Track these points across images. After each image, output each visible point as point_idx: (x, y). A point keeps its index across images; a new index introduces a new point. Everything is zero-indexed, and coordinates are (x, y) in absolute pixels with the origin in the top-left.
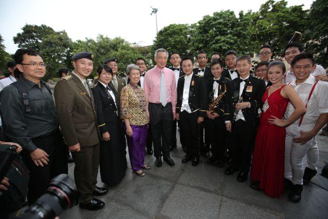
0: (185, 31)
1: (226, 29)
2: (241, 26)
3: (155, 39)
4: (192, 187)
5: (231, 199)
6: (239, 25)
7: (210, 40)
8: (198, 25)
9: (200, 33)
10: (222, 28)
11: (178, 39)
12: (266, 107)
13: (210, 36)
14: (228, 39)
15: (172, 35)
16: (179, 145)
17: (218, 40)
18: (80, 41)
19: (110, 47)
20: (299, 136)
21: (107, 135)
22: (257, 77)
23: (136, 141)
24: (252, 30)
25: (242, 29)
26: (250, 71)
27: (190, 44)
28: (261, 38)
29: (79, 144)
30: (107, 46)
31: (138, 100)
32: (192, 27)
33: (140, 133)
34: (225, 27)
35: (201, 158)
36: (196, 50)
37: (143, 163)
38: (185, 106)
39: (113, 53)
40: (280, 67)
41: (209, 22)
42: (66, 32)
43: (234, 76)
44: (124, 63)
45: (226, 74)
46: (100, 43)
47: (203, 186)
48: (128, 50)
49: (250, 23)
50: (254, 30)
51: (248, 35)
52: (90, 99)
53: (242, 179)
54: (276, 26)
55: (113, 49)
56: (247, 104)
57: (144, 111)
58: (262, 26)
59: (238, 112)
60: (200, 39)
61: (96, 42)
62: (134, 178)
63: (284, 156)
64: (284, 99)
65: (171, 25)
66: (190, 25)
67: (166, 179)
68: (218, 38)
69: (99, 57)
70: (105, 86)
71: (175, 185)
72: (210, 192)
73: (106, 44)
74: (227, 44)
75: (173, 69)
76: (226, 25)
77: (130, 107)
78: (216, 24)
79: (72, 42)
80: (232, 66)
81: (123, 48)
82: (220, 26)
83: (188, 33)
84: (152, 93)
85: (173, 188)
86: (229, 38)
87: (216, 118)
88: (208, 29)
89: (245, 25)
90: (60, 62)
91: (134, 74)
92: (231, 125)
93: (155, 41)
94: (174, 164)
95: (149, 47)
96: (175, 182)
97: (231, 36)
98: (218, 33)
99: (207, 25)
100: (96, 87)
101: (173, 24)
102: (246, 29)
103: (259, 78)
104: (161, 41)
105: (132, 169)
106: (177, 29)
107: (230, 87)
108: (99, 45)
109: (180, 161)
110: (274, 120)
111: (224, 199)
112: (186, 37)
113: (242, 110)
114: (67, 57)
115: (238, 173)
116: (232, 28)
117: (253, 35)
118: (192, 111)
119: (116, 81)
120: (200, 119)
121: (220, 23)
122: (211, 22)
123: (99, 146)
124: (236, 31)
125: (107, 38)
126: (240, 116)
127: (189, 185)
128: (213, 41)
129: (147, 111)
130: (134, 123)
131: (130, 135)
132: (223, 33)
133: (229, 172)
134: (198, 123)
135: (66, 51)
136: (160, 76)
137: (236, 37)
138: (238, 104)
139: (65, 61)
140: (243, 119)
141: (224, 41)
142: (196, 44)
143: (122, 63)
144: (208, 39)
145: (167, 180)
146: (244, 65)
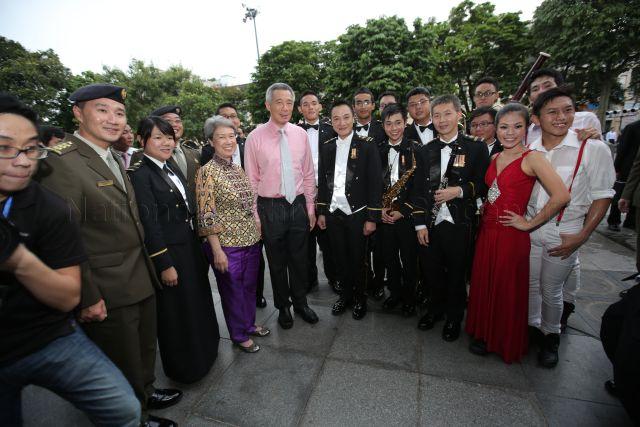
0: (313, 55)
1: (391, 52)
2: (419, 47)
3: (255, 71)
4: (359, 363)
5: (437, 376)
6: (414, 46)
7: (362, 73)
8: (338, 43)
9: (344, 59)
10: (385, 50)
11: (301, 71)
12: (494, 194)
13: (361, 65)
14: (397, 72)
15: (288, 62)
16: (322, 279)
17: (379, 73)
18: (89, 75)
19: (161, 87)
20: (558, 243)
21: (172, 274)
22: (471, 137)
23: (238, 279)
24: (437, 56)
25: (420, 53)
26: (459, 126)
27: (325, 80)
28: (454, 69)
29: (102, 302)
30: (153, 85)
31: (235, 194)
32: (328, 48)
33: (243, 262)
34: (389, 48)
35: (370, 302)
36: (337, 92)
37: (253, 325)
38: (339, 199)
39: (168, 99)
40: (522, 115)
41: (360, 39)
42: (55, 53)
43: (426, 137)
44: (194, 121)
45: (411, 134)
46: (136, 77)
47: (379, 359)
48: (200, 93)
49: (434, 42)
50: (441, 55)
51: (432, 64)
52: (126, 195)
53: (451, 335)
54: (478, 49)
55: (167, 90)
56: (457, 191)
57: (250, 214)
58: (454, 48)
59: (439, 206)
60: (343, 72)
61: (130, 76)
62: (237, 359)
63: (527, 286)
64: (528, 177)
65: (286, 43)
66: (323, 44)
67: (303, 353)
68: (378, 68)
69: (137, 109)
70: (161, 165)
71: (324, 362)
72: (396, 367)
73: (150, 80)
74: (394, 80)
75: (306, 127)
76: (391, 44)
77: (218, 209)
78: (373, 42)
79: (72, 77)
80: (421, 116)
81: (190, 89)
82: (381, 47)
83: (319, 60)
84: (263, 178)
85: (321, 369)
86: (398, 69)
87: (397, 221)
88: (359, 51)
89: (426, 45)
90: (46, 120)
91: (223, 137)
92: (427, 232)
93: (254, 75)
94: (317, 320)
95: (243, 87)
96: (323, 357)
97: (401, 65)
98: (376, 59)
99: (356, 44)
100: (141, 166)
101: (289, 40)
102: (428, 53)
103: (476, 139)
104: (268, 74)
105: (232, 339)
106: (298, 52)
107: (422, 159)
108: (135, 82)
109: (329, 311)
110: (509, 218)
111: (425, 378)
112: (317, 68)
113: (448, 203)
114: (63, 108)
115: (443, 323)
116: (402, 49)
117: (440, 64)
118: (353, 210)
119: (182, 156)
120: (369, 227)
121: (380, 41)
122: (364, 39)
123: (154, 301)
124: (410, 55)
125: (152, 68)
126: (444, 215)
127: (352, 360)
128: (368, 74)
129: (256, 214)
130: (230, 242)
131: (223, 268)
132: (388, 61)
133: (426, 325)
134: (366, 233)
135: (58, 95)
136: (279, 141)
137: (410, 68)
138: (439, 191)
139: (58, 117)
140: (450, 219)
141: (388, 76)
142: (337, 81)
143: (190, 121)
144: (360, 71)
145: (307, 355)
146: (448, 114)
